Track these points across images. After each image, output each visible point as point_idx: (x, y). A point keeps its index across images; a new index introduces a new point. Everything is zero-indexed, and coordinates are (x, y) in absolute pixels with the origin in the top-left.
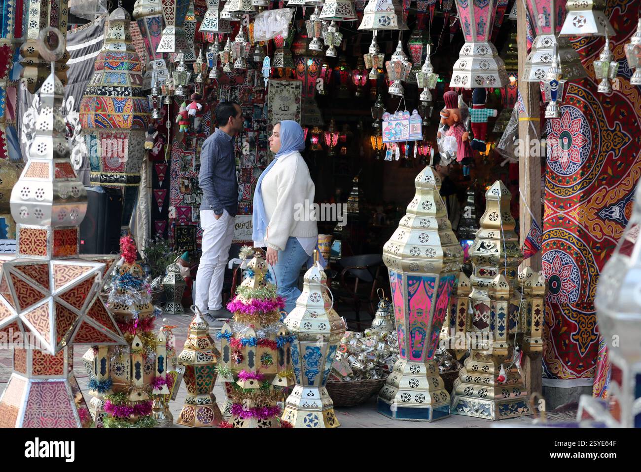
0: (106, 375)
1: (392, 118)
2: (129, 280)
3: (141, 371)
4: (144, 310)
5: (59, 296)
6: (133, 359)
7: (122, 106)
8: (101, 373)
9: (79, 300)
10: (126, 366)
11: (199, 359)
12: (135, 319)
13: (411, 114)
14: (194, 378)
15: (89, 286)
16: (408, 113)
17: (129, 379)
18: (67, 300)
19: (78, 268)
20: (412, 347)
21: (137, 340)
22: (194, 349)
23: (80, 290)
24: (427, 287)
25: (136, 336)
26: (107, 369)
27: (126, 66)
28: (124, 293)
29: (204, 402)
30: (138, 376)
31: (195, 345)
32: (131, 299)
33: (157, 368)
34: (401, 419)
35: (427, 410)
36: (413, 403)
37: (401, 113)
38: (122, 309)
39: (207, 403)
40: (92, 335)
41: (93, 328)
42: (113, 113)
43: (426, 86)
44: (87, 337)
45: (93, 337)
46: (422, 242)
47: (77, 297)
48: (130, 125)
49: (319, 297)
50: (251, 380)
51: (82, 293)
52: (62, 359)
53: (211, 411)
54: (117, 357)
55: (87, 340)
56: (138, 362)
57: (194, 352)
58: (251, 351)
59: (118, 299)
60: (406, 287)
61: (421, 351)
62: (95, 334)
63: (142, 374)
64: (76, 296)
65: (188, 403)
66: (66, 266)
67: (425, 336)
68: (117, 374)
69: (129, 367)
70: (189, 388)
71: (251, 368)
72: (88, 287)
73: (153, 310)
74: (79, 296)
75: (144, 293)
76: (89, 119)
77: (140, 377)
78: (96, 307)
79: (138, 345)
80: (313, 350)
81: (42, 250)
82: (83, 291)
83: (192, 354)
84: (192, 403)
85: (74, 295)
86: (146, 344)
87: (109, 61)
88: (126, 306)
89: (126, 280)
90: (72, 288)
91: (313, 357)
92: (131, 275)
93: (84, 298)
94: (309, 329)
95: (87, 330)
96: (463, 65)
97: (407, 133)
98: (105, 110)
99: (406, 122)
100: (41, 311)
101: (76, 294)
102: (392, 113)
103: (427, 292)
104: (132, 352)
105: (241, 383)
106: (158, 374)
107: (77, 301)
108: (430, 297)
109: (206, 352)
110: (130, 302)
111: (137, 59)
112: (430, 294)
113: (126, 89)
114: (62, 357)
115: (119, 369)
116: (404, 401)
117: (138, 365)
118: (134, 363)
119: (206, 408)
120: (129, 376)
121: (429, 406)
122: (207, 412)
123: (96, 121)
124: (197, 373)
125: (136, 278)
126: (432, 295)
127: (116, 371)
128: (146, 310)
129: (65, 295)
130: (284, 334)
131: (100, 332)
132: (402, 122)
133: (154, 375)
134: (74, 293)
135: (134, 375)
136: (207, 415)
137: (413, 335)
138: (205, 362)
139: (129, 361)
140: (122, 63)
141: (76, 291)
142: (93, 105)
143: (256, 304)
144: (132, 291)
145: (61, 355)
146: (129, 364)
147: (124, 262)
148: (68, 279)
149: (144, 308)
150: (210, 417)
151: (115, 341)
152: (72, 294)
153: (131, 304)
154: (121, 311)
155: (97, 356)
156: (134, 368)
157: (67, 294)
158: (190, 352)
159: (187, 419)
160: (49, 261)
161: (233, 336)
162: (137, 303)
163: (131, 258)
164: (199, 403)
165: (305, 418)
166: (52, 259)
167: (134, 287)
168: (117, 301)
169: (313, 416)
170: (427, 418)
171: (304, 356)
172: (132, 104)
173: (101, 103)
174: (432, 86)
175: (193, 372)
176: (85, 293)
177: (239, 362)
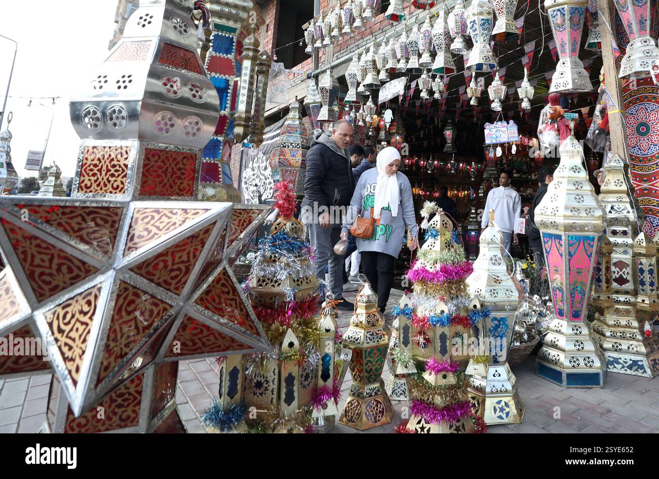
0: (238, 397)
1: (493, 127)
2: (284, 242)
3: (295, 388)
4: (304, 286)
5: (131, 270)
6: (283, 370)
7: (295, 154)
8: (229, 394)
9: (177, 276)
10: (270, 379)
11: (368, 340)
12: (289, 302)
13: (508, 123)
14: (362, 364)
15: (199, 247)
16: (505, 122)
17: (275, 401)
18: (149, 276)
19: (180, 212)
20: (572, 307)
21: (290, 337)
22: (362, 327)
23: (178, 255)
24: (587, 245)
25: (290, 330)
26: (239, 387)
27: (298, 132)
28: (274, 261)
29: (373, 394)
30: (289, 400)
31: (364, 322)
32: (285, 270)
33: (320, 373)
34: (573, 386)
35: (597, 374)
36: (583, 369)
37: (499, 123)
38: (269, 285)
39: (376, 394)
40: (204, 340)
41: (208, 328)
42: (290, 158)
43: (526, 97)
44: (195, 344)
45: (208, 343)
46: (579, 202)
47: (172, 270)
48: (300, 165)
49: (500, 259)
50: (443, 373)
51: (183, 262)
52: (140, 393)
53: (381, 403)
54: (256, 366)
55: (196, 350)
56: (290, 375)
57: (363, 331)
58: (443, 333)
59: (264, 270)
60: (567, 246)
61: (581, 311)
62: (211, 337)
63: (296, 394)
64: (170, 268)
65: (353, 394)
66: (157, 211)
67: (584, 295)
68: (255, 394)
69: (276, 382)
70: (355, 375)
71: (444, 356)
72: (196, 250)
73: (317, 285)
74: (175, 267)
75: (305, 260)
76: (275, 161)
77: (293, 399)
78: (219, 286)
79: (291, 345)
80: (499, 321)
81: (118, 183)
82: (185, 258)
83: (360, 334)
84: (358, 396)
85: (166, 266)
86: (304, 340)
87: (289, 129)
88: (276, 281)
89: (278, 242)
90: (160, 251)
91: (499, 329)
92: (287, 234)
93: (188, 271)
94: (495, 297)
95: (195, 332)
96: (562, 74)
97: (506, 136)
98: (285, 156)
99: (505, 129)
100: (83, 302)
101: (170, 263)
102: (492, 123)
103: (586, 252)
104: (283, 359)
105: (429, 377)
106: (321, 383)
107: (172, 278)
108: (590, 256)
109: (376, 330)
110: (283, 275)
111: (305, 129)
112: (589, 253)
113: (298, 145)
114: (139, 389)
115: (259, 385)
116: (574, 366)
117: (290, 380)
118: (284, 375)
119: (376, 401)
120: (275, 396)
121: (599, 371)
122: (377, 405)
123: (279, 162)
124: (366, 358)
125: (293, 238)
126: (591, 254)
127: (255, 389)
128: (308, 286)
129: (145, 268)
130: (478, 306)
131: (220, 334)
132: (502, 129)
133: (316, 385)
134: (165, 262)
135: (283, 396)
136: (377, 409)
137: (573, 295)
138: (375, 344)
139: (277, 371)
140: (296, 131)
141: (169, 259)
142: (278, 153)
143: (444, 270)
144: (286, 258)
145: (137, 386)
146: (276, 377)
147: (278, 216)
148: (155, 234)
149: (304, 283)
150: (380, 412)
151: (250, 347)
152: (161, 265)
153: (284, 277)
154: (269, 289)
155: (224, 365)
156: (284, 384)
157: (148, 265)
158: (358, 331)
159: (352, 417)
160: (128, 203)
161: (414, 311)
162: (294, 276)
163: (287, 210)
164: (368, 395)
165: (495, 407)
166: (134, 199)
167: (289, 251)
168: (262, 273)
169: (503, 403)
170: (598, 383)
171: (490, 330)
172: (301, 153)
173: (283, 152)
174: (531, 97)
175: (361, 357)
176: (189, 261)
177: (425, 346)
